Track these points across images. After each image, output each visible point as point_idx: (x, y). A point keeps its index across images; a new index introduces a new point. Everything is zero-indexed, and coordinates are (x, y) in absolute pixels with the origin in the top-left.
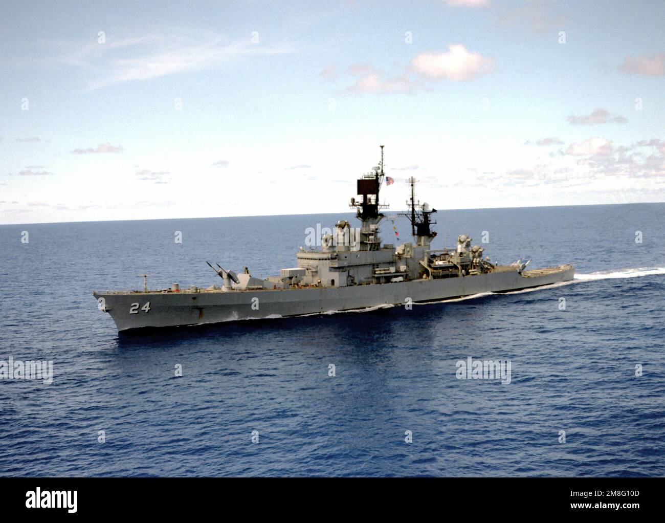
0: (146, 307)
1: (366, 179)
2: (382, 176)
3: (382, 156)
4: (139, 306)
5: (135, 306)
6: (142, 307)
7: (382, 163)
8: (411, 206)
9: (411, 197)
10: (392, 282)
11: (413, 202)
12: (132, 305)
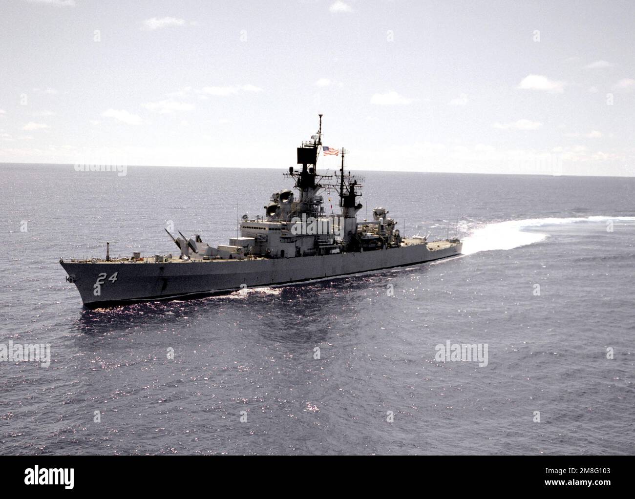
0: (113, 278)
1: (306, 147)
2: (319, 146)
3: (320, 125)
4: (106, 276)
5: (103, 276)
6: (109, 278)
7: (320, 132)
8: (340, 178)
9: (341, 168)
10: (331, 254)
11: (342, 173)
12: (100, 275)
